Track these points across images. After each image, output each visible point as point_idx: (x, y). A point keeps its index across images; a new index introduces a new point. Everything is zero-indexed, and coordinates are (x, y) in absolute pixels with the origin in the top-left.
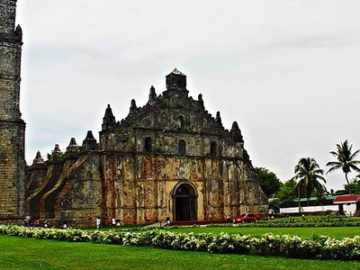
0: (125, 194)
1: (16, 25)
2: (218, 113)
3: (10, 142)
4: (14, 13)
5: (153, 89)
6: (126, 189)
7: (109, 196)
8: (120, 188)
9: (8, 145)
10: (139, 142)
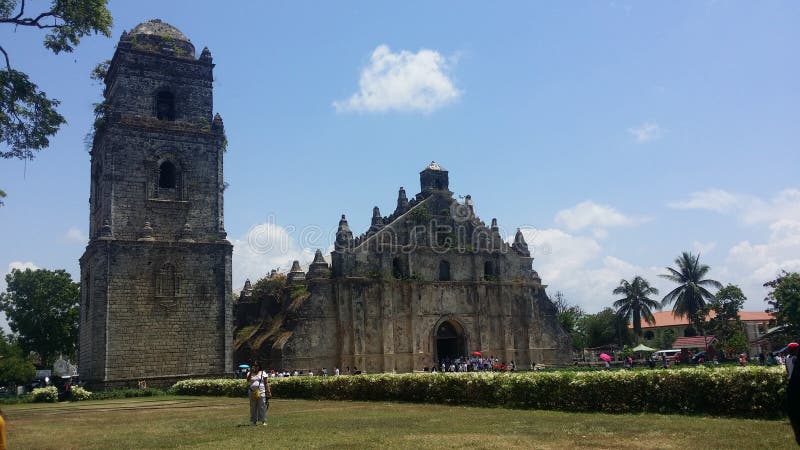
0: (368, 336)
1: (214, 114)
2: (494, 220)
3: (211, 272)
4: (211, 97)
5: (402, 192)
6: (370, 328)
7: (347, 340)
8: (361, 328)
9: (209, 276)
10: (385, 265)
